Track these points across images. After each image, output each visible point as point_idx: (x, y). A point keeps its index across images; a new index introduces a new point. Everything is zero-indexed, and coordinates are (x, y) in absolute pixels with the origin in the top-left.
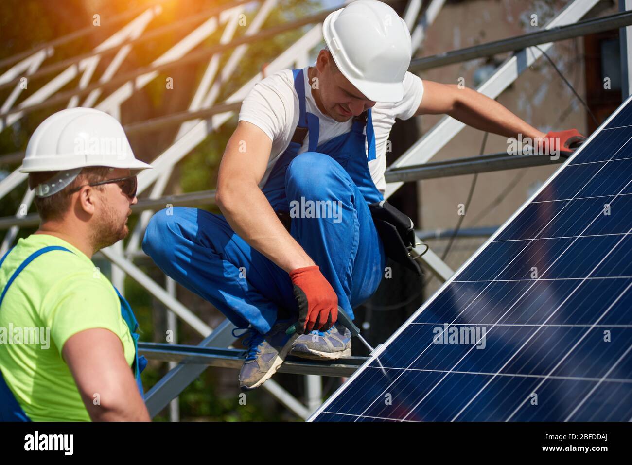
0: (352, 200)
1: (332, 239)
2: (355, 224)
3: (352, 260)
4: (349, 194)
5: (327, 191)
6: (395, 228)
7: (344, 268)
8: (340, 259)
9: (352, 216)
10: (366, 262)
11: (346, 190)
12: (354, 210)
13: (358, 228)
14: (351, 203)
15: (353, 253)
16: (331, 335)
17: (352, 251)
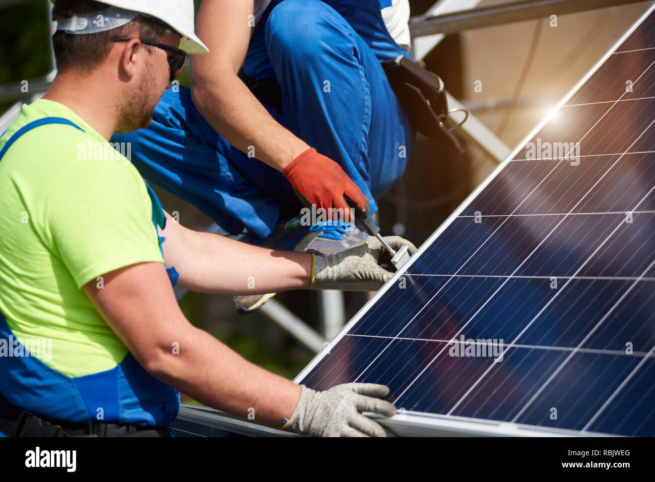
0: (356, 55)
1: (336, 107)
2: (363, 84)
3: (365, 133)
4: (350, 46)
5: (320, 44)
6: (418, 90)
7: (357, 145)
8: (350, 133)
9: (359, 74)
10: (384, 136)
11: (345, 41)
12: (360, 66)
13: (368, 90)
14: (355, 58)
15: (365, 124)
16: (350, 238)
17: (364, 121)
